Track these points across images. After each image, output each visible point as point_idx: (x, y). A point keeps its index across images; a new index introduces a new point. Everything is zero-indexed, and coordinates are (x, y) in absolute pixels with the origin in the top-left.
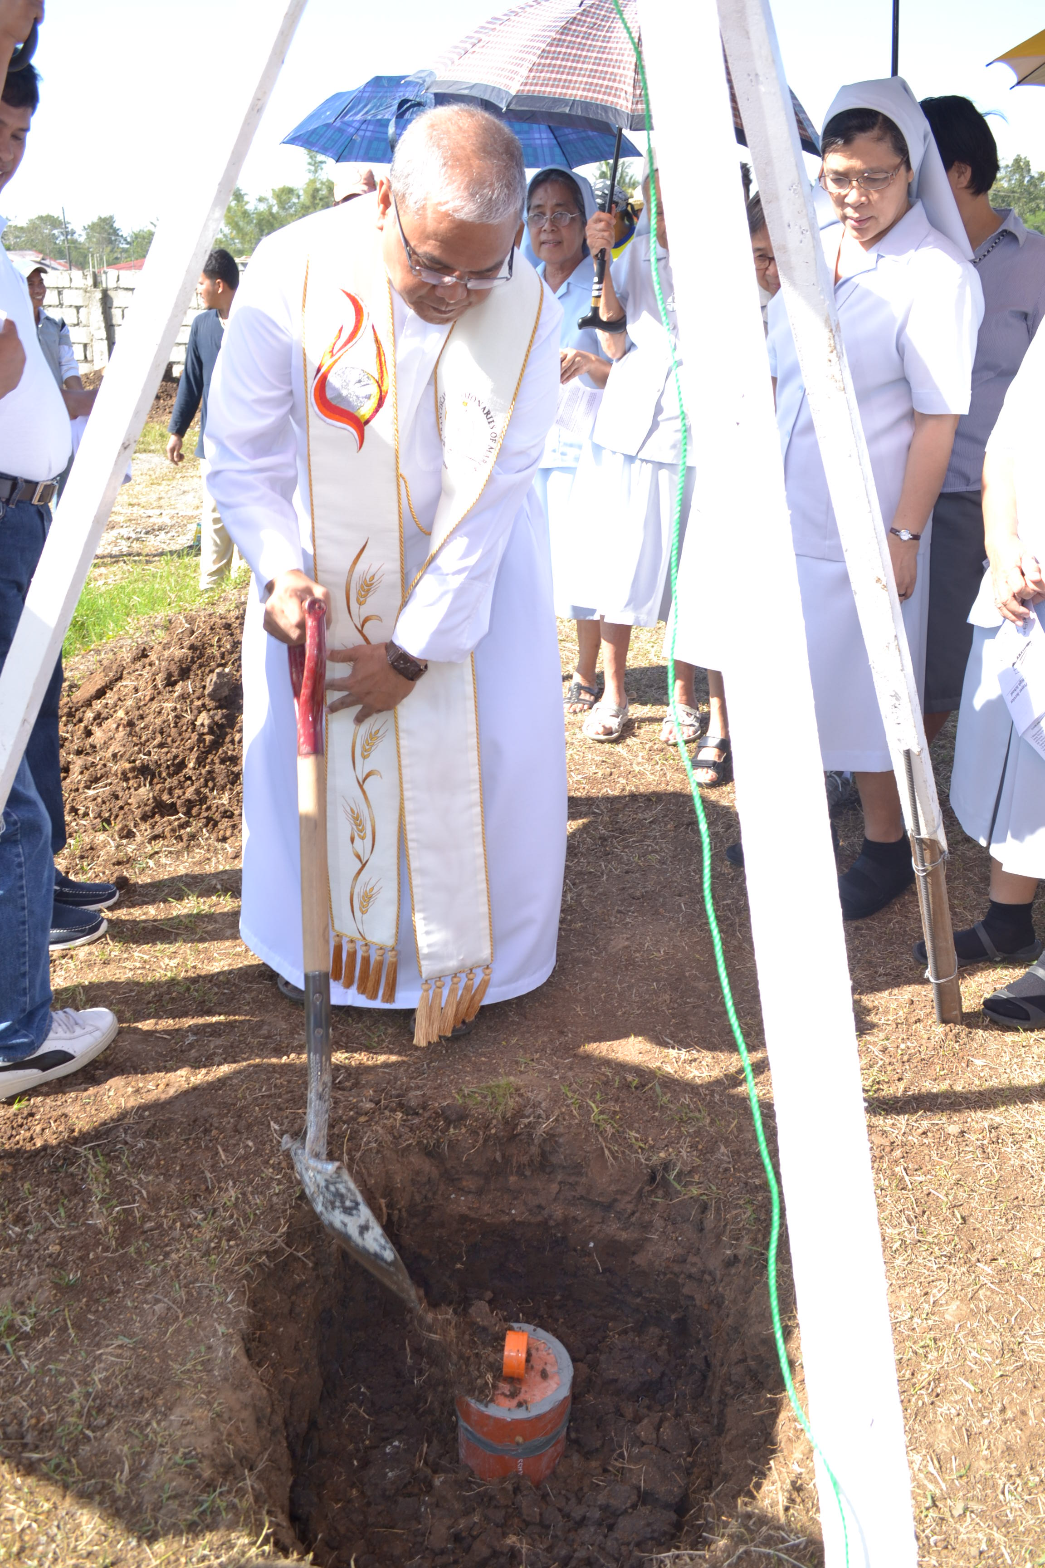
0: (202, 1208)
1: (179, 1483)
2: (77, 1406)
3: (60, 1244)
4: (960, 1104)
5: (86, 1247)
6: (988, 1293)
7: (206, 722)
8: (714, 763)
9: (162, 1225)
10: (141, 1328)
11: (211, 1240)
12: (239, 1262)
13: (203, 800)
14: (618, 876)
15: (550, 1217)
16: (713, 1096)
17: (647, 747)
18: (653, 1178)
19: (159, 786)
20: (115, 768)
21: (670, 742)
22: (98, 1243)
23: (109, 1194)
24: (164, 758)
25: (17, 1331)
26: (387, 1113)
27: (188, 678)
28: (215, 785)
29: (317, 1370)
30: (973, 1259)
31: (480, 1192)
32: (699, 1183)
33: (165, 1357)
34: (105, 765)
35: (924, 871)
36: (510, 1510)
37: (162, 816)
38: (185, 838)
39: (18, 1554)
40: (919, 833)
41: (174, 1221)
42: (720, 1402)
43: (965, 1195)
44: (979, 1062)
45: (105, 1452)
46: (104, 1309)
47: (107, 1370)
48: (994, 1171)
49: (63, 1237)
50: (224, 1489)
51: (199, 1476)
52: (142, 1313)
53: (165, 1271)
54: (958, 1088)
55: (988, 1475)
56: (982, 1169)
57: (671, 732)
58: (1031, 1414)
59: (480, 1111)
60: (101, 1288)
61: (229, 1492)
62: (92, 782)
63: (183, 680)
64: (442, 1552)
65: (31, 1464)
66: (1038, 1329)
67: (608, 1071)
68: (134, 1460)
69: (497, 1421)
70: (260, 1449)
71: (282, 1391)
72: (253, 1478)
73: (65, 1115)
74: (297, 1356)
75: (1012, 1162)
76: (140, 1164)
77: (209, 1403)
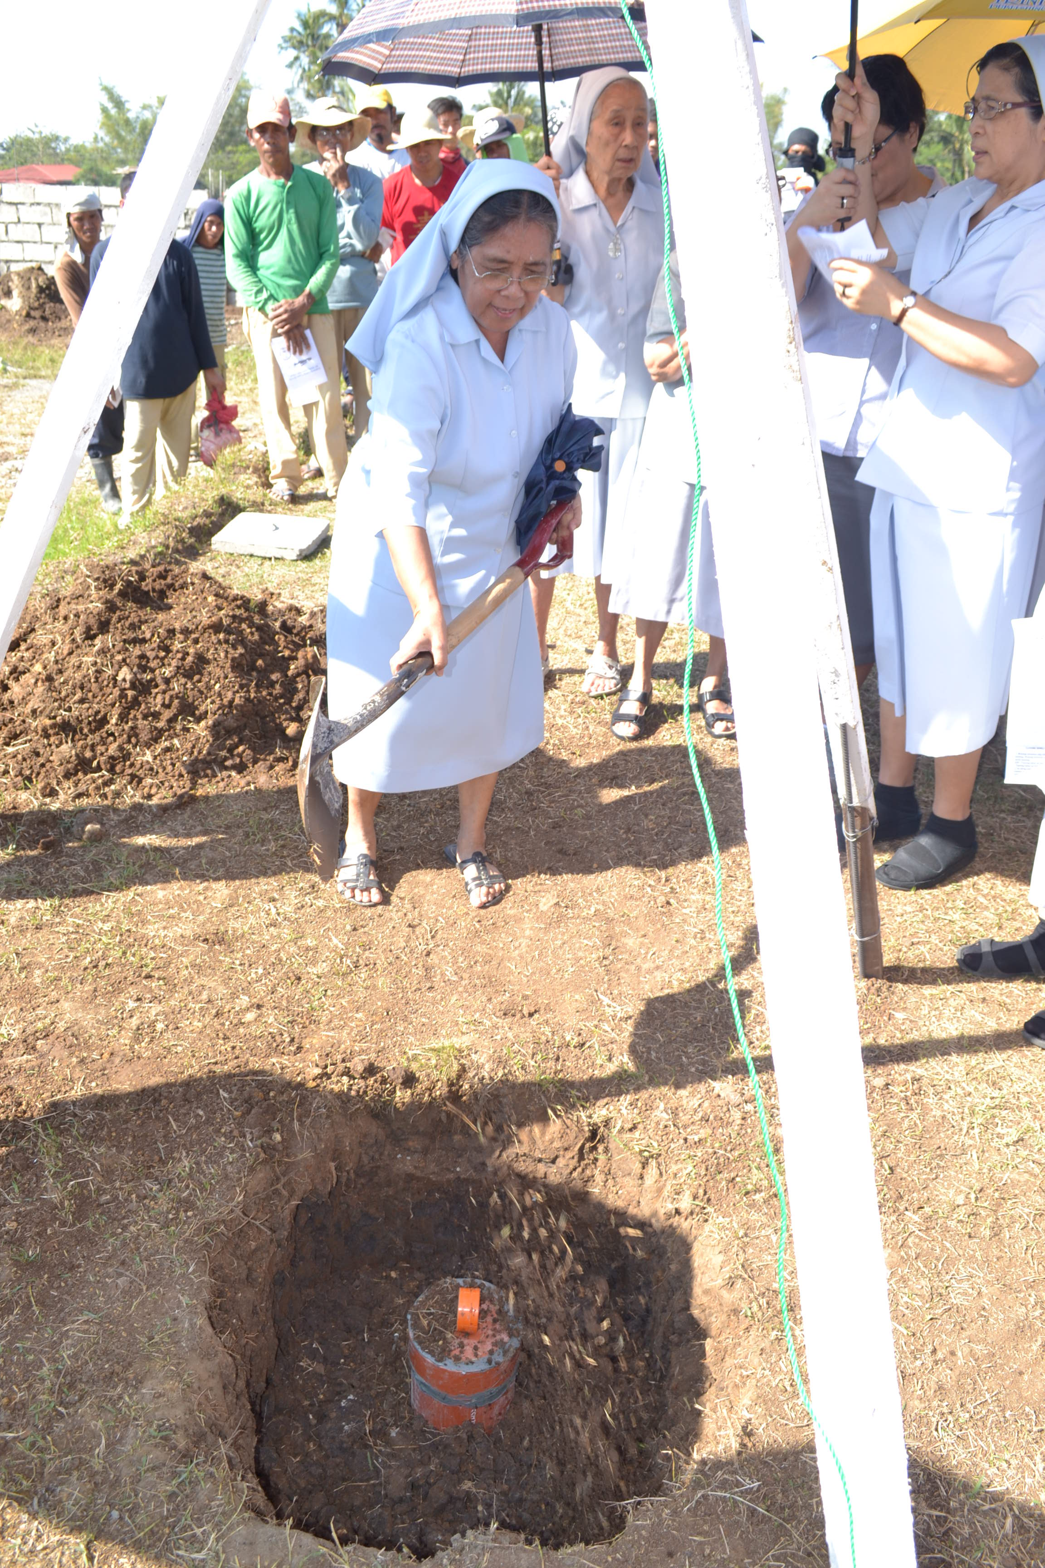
0: (156, 1179)
2: (48, 1383)
3: (16, 1220)
4: (884, 1057)
5: (43, 1223)
6: (917, 1240)
7: (129, 677)
9: (117, 1197)
10: (106, 1303)
11: (169, 1212)
12: (198, 1232)
13: (126, 756)
14: (546, 832)
15: (494, 1173)
16: (649, 1053)
17: (569, 699)
18: (594, 1135)
19: (81, 742)
20: (34, 724)
21: (593, 693)
22: (54, 1218)
23: (61, 1168)
24: (85, 714)
26: (334, 1078)
27: (108, 632)
28: (138, 741)
29: (272, 1330)
30: (902, 1208)
31: (425, 1151)
32: (639, 1140)
33: (131, 1331)
34: (24, 721)
35: (854, 837)
36: (465, 1457)
37: (86, 774)
38: (110, 796)
40: (851, 801)
41: (130, 1194)
42: (662, 1347)
43: (892, 1147)
44: (899, 1016)
45: (80, 1428)
46: (67, 1285)
47: (74, 1346)
48: (918, 1122)
49: (19, 1213)
51: (174, 1447)
52: (104, 1287)
53: (124, 1244)
54: (882, 1041)
55: (923, 1413)
56: (907, 1120)
57: (593, 684)
58: (959, 1354)
59: (425, 1073)
60: (62, 1263)
61: (205, 1462)
62: (11, 739)
63: (103, 634)
64: (401, 1500)
65: (7, 1443)
66: (963, 1273)
67: (547, 1030)
68: (109, 1435)
69: (452, 1374)
70: (226, 1415)
71: (243, 1356)
72: (228, 1446)
73: (10, 1088)
74: (255, 1319)
75: (934, 1113)
76: (91, 1136)
77: (179, 1375)
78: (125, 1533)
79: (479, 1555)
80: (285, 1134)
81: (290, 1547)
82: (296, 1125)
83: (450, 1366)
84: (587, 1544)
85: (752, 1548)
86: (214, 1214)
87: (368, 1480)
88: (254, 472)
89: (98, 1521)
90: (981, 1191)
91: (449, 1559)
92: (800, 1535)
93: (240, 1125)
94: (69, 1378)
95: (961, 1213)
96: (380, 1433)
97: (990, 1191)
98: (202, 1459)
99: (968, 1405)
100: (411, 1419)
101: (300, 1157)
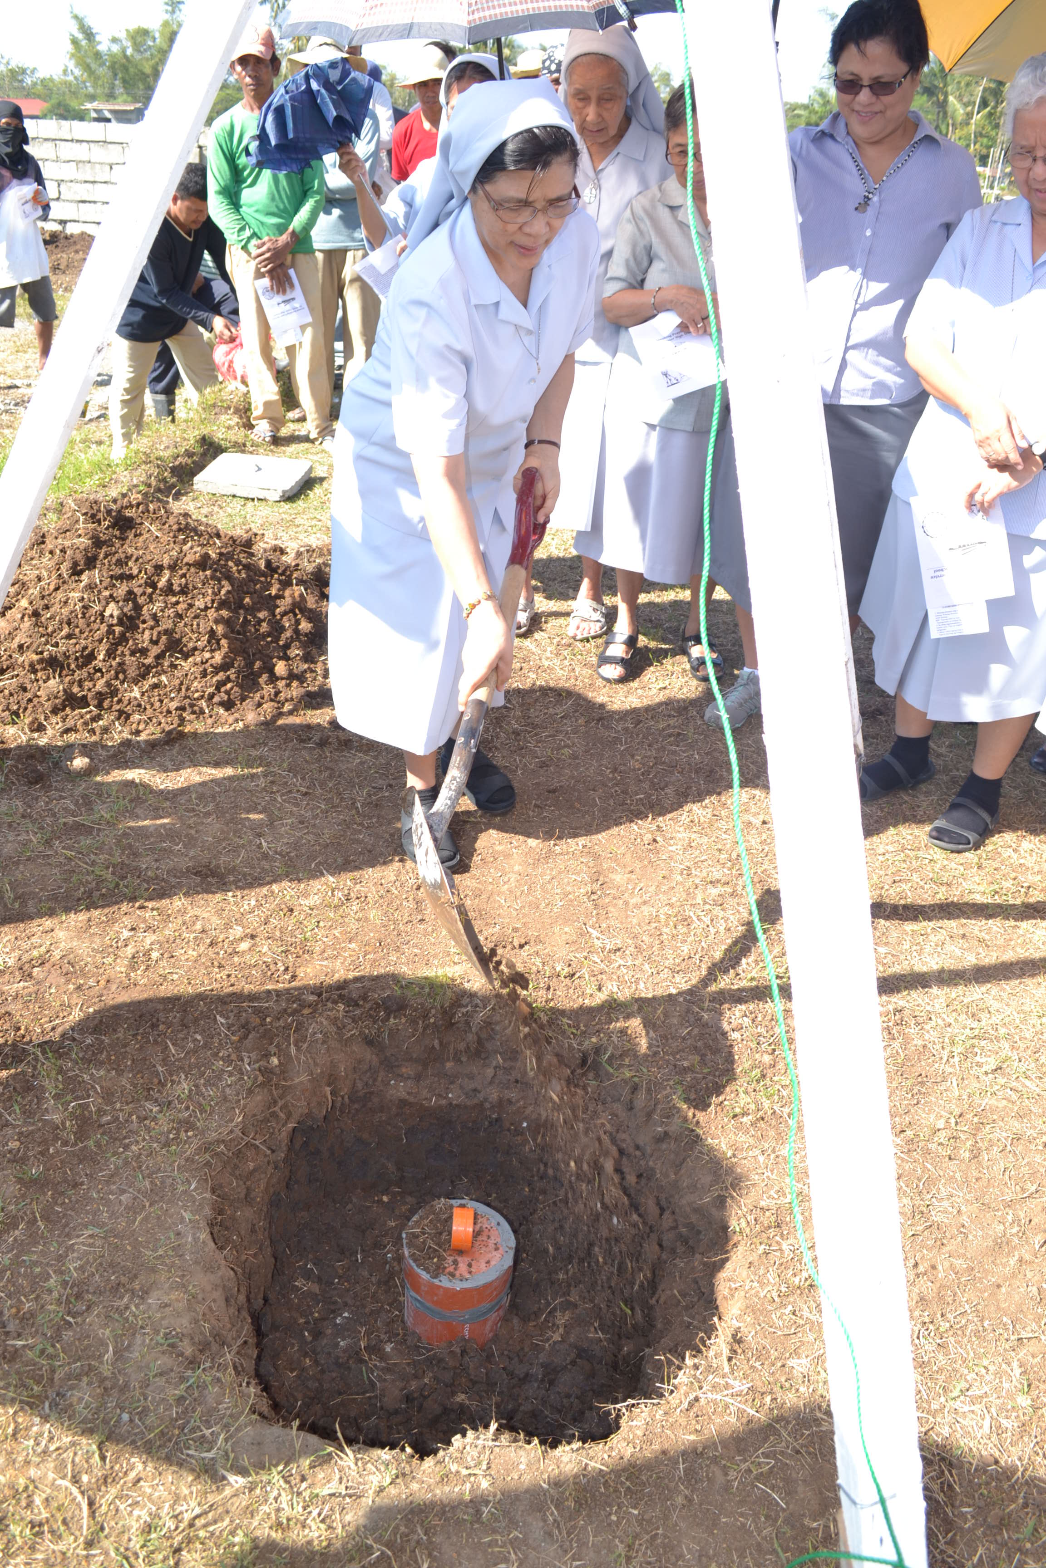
0: (156, 1101)
1: (164, 1361)
2: (55, 1294)
3: (19, 1140)
5: (45, 1142)
7: (116, 613)
8: (622, 659)
9: (117, 1118)
10: (110, 1218)
11: (169, 1132)
12: (198, 1151)
13: (114, 692)
14: (533, 771)
15: (486, 1100)
16: (638, 983)
17: (555, 641)
18: (584, 1061)
19: (69, 678)
20: (21, 659)
21: (579, 637)
22: (56, 1138)
23: (62, 1090)
24: (72, 650)
26: (330, 1005)
27: (95, 567)
28: (126, 677)
29: (269, 1249)
31: (418, 1078)
32: (629, 1066)
33: (136, 1244)
34: (10, 656)
36: (458, 1371)
37: (73, 710)
38: (98, 731)
39: (14, 1435)
41: (130, 1115)
44: (882, 950)
45: (88, 1336)
46: (71, 1201)
47: (81, 1259)
48: (900, 1051)
49: (21, 1133)
50: (208, 1365)
51: (181, 1354)
52: (108, 1204)
53: (126, 1163)
56: (889, 1049)
57: (578, 628)
58: (940, 1268)
59: (419, 1001)
60: (65, 1181)
61: (211, 1368)
63: (89, 569)
64: (396, 1412)
65: (16, 1350)
66: (944, 1193)
67: (538, 961)
68: (116, 1342)
69: (447, 1290)
70: (229, 1326)
71: (243, 1269)
72: (233, 1353)
73: (8, 1013)
74: (254, 1237)
75: (915, 1042)
76: (90, 1060)
77: (184, 1286)
78: (136, 1434)
79: (480, 1453)
80: (282, 1058)
81: (297, 1447)
82: (293, 1050)
83: (444, 1282)
84: (584, 1443)
85: (742, 1447)
87: (364, 1393)
88: (235, 413)
89: (108, 1423)
90: (960, 1116)
91: (450, 1457)
92: (789, 1435)
93: (237, 1049)
94: (76, 1289)
95: (942, 1136)
96: (375, 1349)
97: (969, 1116)
99: (949, 1315)
100: (405, 1335)
101: (297, 1081)
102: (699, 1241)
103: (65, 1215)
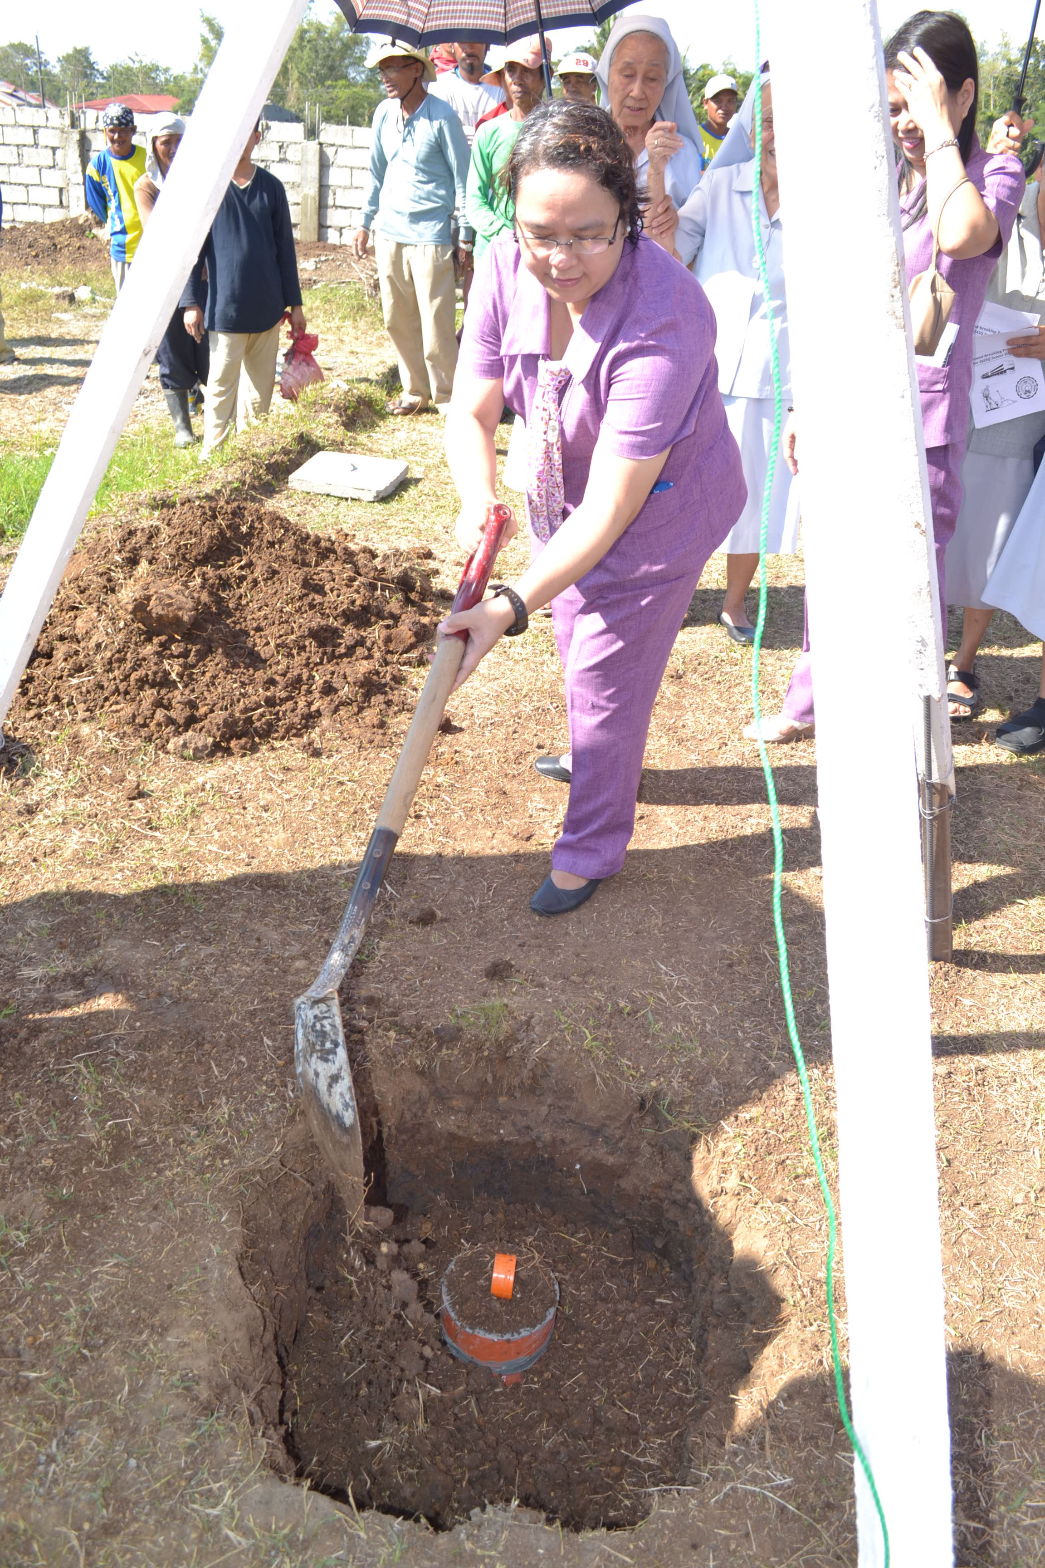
0: (195, 1124)
1: (175, 1406)
2: (74, 1326)
3: (52, 1158)
4: (951, 1048)
5: (79, 1162)
6: (971, 1238)
9: (154, 1140)
10: (136, 1247)
11: (205, 1158)
12: (233, 1181)
15: (538, 1138)
16: (704, 1025)
18: (642, 1106)
20: (99, 657)
22: (90, 1158)
23: (100, 1107)
25: (12, 1246)
26: (380, 1032)
29: (304, 1282)
30: (957, 1203)
31: (469, 1111)
32: (688, 1114)
33: (160, 1277)
35: (930, 814)
40: (930, 777)
41: (167, 1138)
42: (700, 1328)
43: (951, 1138)
44: (967, 1002)
45: (103, 1373)
46: (99, 1226)
47: (103, 1289)
48: (980, 1114)
49: (55, 1151)
51: (196, 1399)
52: (136, 1231)
53: (159, 1188)
54: (946, 1027)
55: (967, 1419)
56: (968, 1112)
58: (1009, 1359)
59: (473, 1032)
60: (95, 1204)
61: (226, 1415)
65: (29, 1382)
66: (1018, 1276)
67: (600, 996)
68: (131, 1380)
69: (483, 1340)
70: (251, 1368)
71: (272, 1309)
72: (250, 1400)
74: (287, 1271)
75: (996, 1106)
76: (132, 1077)
77: (205, 1325)
78: (141, 1483)
79: (497, 1532)
81: (307, 1509)
83: (481, 1333)
84: (608, 1529)
85: (779, 1547)
86: (250, 1163)
88: (335, 411)
89: (114, 1468)
91: (466, 1534)
92: (830, 1537)
93: (282, 1074)
94: (95, 1321)
95: (1020, 1211)
98: (223, 1411)
99: (1015, 1414)
102: (752, 1308)
103: (91, 1241)
